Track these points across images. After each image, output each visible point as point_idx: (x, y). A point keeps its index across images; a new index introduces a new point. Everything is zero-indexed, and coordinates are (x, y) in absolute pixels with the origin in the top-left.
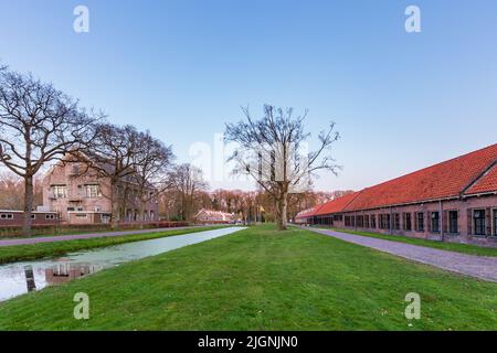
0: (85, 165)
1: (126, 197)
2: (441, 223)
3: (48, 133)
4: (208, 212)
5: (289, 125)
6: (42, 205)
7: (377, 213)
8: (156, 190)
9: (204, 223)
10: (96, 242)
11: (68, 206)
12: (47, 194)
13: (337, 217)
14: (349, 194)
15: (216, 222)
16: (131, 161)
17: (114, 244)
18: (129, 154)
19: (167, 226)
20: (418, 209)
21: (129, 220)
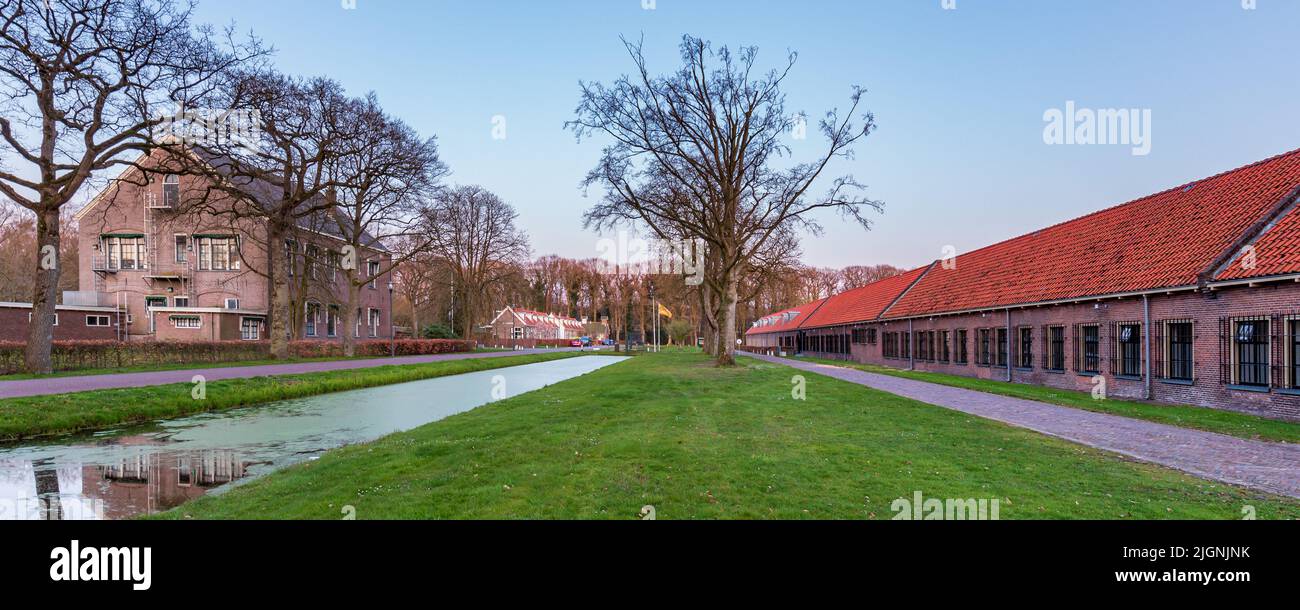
0: (201, 183)
1: (308, 271)
2: (1145, 354)
3: (106, 91)
4: (521, 316)
5: (747, 93)
6: (76, 287)
7: (971, 326)
8: (388, 255)
9: (511, 344)
10: (236, 393)
11: (150, 293)
12: (90, 259)
13: (862, 333)
14: (885, 276)
15: (540, 343)
16: (325, 177)
17: (284, 397)
18: (323, 156)
19: (416, 351)
20: (1085, 317)
21: (315, 334)
